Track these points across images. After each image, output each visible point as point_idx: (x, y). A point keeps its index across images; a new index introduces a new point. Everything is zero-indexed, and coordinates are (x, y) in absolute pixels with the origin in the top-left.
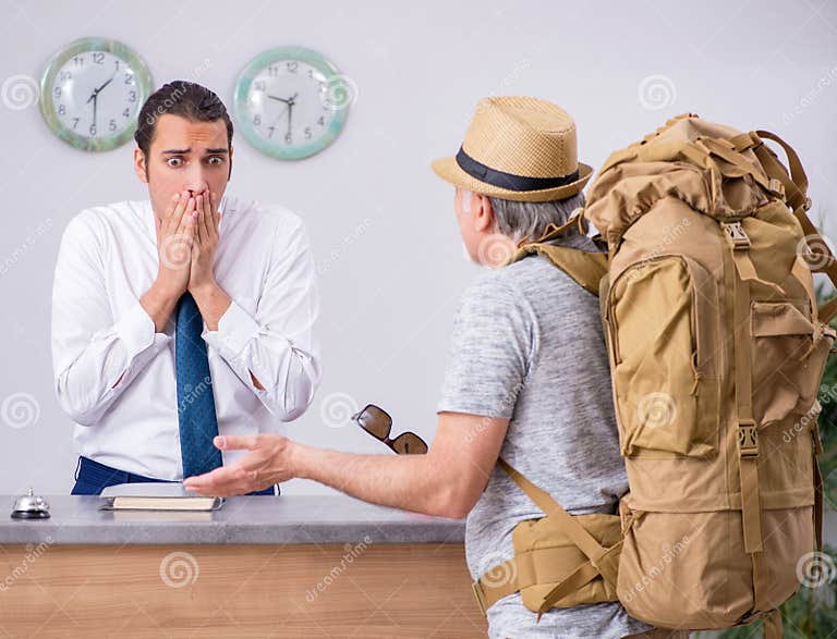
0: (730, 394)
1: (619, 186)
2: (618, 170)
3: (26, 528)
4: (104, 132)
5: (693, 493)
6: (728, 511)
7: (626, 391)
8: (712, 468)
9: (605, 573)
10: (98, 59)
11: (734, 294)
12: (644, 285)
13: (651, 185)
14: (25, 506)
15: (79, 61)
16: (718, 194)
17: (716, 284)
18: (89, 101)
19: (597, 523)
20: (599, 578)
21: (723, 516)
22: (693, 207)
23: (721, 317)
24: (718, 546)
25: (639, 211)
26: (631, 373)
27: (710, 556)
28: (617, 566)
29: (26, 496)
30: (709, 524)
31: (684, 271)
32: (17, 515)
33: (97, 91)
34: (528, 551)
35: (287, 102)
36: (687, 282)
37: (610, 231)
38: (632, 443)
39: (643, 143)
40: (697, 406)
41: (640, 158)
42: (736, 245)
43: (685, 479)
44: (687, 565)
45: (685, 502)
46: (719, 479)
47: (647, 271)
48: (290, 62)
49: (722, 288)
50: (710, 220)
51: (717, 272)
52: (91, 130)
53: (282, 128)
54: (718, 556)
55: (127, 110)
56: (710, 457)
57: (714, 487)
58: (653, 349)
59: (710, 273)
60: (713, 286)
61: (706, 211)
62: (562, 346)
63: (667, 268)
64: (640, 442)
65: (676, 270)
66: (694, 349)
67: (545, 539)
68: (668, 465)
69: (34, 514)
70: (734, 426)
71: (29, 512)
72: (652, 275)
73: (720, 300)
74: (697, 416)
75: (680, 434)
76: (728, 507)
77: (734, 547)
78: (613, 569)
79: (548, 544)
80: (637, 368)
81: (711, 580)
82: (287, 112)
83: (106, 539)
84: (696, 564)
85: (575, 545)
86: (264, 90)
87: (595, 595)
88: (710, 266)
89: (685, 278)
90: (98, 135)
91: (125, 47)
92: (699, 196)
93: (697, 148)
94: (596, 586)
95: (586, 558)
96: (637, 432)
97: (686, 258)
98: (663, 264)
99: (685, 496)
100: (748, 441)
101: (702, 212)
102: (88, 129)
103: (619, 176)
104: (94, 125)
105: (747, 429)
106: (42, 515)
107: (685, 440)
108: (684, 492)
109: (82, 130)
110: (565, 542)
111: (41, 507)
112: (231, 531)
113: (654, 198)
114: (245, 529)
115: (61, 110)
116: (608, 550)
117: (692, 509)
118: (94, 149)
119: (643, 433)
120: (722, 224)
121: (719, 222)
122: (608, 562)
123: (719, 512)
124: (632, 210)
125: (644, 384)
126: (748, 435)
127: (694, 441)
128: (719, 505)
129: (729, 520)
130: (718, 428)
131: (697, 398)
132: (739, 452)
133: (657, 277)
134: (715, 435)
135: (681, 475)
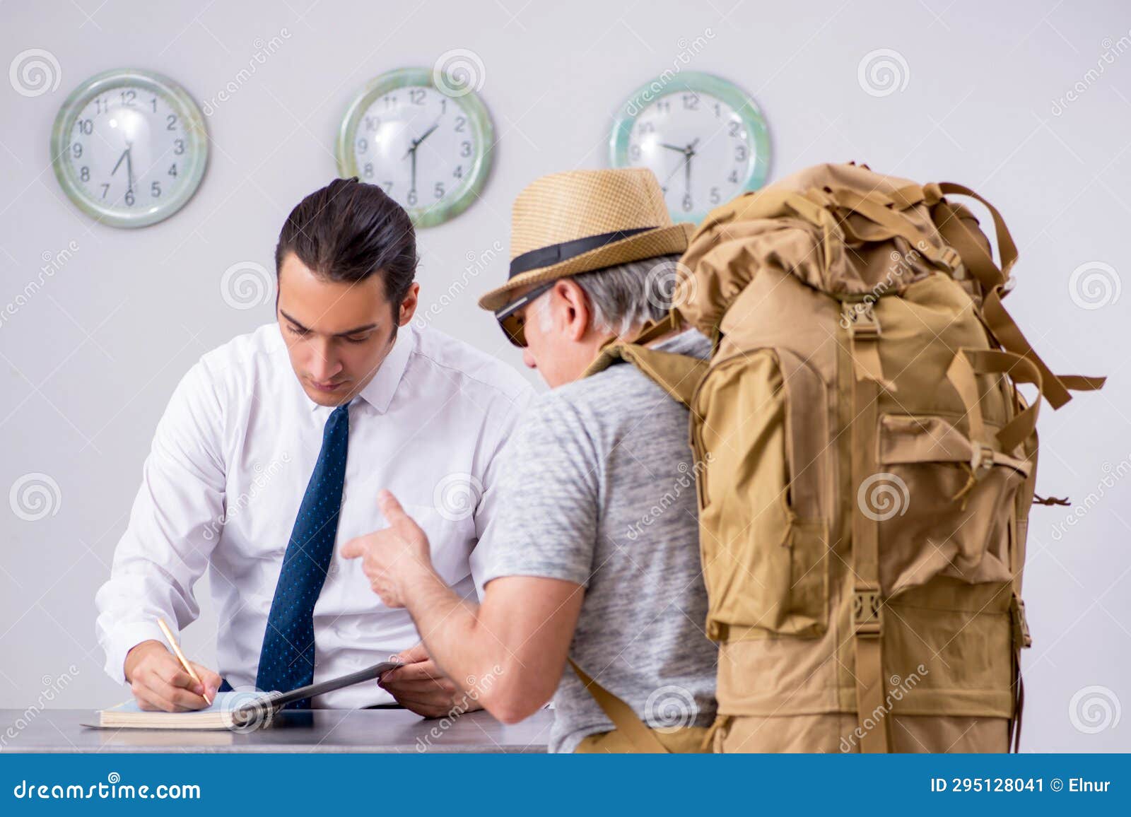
0: (843, 547)
1: (708, 258)
2: (714, 234)
5: (787, 688)
6: (838, 714)
7: (714, 547)
8: (818, 651)
11: (852, 402)
12: (730, 390)
13: (745, 253)
16: (835, 260)
17: (824, 387)
19: (683, 739)
21: (831, 720)
22: (803, 281)
25: (735, 290)
26: (718, 519)
30: (810, 732)
31: (775, 370)
36: (779, 385)
37: (701, 321)
38: (716, 616)
39: (748, 194)
40: (793, 562)
41: (739, 216)
42: (857, 333)
43: (780, 665)
45: (777, 700)
46: (826, 668)
47: (733, 371)
49: (834, 395)
50: (824, 299)
51: (827, 372)
56: (811, 636)
57: (817, 679)
58: (735, 480)
59: (816, 372)
60: (819, 392)
61: (821, 286)
63: (755, 366)
64: (724, 615)
65: (765, 369)
66: (787, 479)
68: (758, 646)
70: (849, 593)
72: (737, 377)
73: (830, 411)
74: (793, 575)
75: (766, 602)
76: (836, 708)
80: (722, 511)
88: (818, 363)
89: (776, 380)
92: (809, 265)
97: (779, 351)
98: (749, 360)
99: (776, 692)
100: (867, 612)
101: (814, 289)
103: (715, 242)
105: (866, 596)
107: (774, 609)
113: (751, 268)
117: (785, 710)
119: (727, 603)
121: (840, 302)
123: (826, 715)
124: (727, 288)
125: (732, 533)
126: (868, 604)
127: (788, 611)
128: (824, 704)
129: (840, 727)
130: (826, 594)
131: (791, 549)
132: (854, 628)
133: (744, 380)
134: (821, 605)
135: (774, 661)
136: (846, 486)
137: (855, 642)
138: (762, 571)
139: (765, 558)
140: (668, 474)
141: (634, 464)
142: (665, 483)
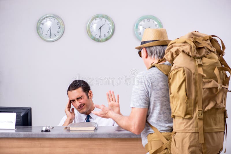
0: (196, 103)
1: (171, 50)
2: (172, 45)
5: (186, 127)
6: (195, 132)
7: (173, 102)
8: (191, 121)
9: (168, 147)
10: (101, 19)
11: (197, 77)
12: (175, 74)
15: (96, 20)
16: (194, 51)
17: (192, 74)
19: (167, 134)
22: (188, 55)
23: (194, 83)
24: (192, 141)
25: (176, 56)
26: (173, 97)
27: (190, 143)
28: (171, 145)
30: (190, 135)
31: (184, 71)
33: (101, 27)
34: (150, 141)
39: (178, 38)
40: (187, 106)
41: (176, 43)
42: (198, 65)
43: (185, 124)
45: (184, 130)
46: (193, 124)
47: (176, 71)
48: (148, 19)
49: (194, 76)
50: (192, 58)
51: (193, 71)
52: (100, 37)
54: (192, 144)
55: (108, 32)
56: (190, 119)
57: (191, 126)
58: (177, 91)
59: (191, 72)
60: (192, 76)
61: (192, 56)
63: (180, 70)
64: (174, 114)
65: (182, 71)
66: (186, 91)
68: (181, 120)
70: (197, 111)
71: (45, 130)
72: (177, 72)
74: (187, 108)
75: (182, 113)
76: (195, 131)
77: (197, 142)
81: (191, 149)
84: (187, 145)
85: (160, 140)
86: (142, 26)
88: (191, 70)
89: (184, 73)
92: (190, 52)
93: (190, 40)
97: (184, 68)
100: (200, 115)
101: (190, 56)
103: (172, 47)
105: (200, 112)
107: (184, 114)
108: (184, 127)
113: (179, 52)
115: (92, 32)
116: (168, 141)
117: (186, 132)
118: (100, 41)
119: (175, 112)
120: (196, 59)
121: (195, 59)
122: (168, 144)
123: (193, 132)
124: (174, 56)
125: (176, 99)
126: (200, 113)
127: (186, 114)
128: (192, 131)
129: (195, 135)
130: (193, 111)
131: (187, 103)
132: (198, 117)
133: (178, 73)
134: (192, 113)
135: (184, 123)
136: (196, 92)
137: (198, 120)
138: (182, 107)
139: (182, 105)
140: (163, 89)
141: (156, 87)
142: (162, 90)
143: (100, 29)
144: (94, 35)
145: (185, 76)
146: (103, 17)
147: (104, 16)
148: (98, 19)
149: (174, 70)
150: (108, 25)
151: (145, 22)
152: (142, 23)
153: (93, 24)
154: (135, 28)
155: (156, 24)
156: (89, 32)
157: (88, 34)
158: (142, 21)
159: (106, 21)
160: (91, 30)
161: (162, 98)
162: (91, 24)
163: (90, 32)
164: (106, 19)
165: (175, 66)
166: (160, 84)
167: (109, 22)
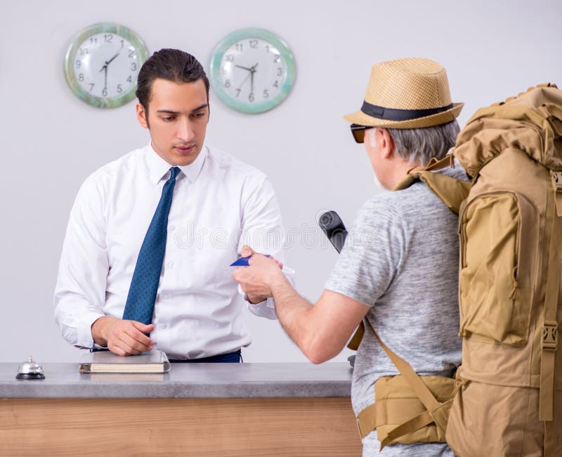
0: (539, 302)
1: (478, 135)
2: (481, 122)
3: (25, 386)
4: (113, 94)
5: (503, 371)
6: (529, 388)
7: (467, 289)
8: (521, 354)
9: (437, 420)
10: (108, 39)
11: (552, 225)
12: (486, 210)
13: (500, 138)
14: (26, 370)
15: (94, 41)
16: (549, 148)
17: (539, 216)
18: (101, 71)
19: (435, 383)
20: (433, 424)
21: (525, 390)
22: (530, 157)
23: (540, 243)
24: (518, 413)
25: (491, 155)
26: (471, 276)
27: (511, 419)
28: (447, 416)
29: (27, 363)
30: (513, 395)
31: (514, 205)
32: (20, 376)
33: (107, 63)
34: (384, 399)
35: (250, 70)
36: (516, 214)
37: (469, 168)
38: (465, 328)
39: (502, 104)
40: (514, 307)
41: (496, 116)
42: (558, 189)
43: (500, 360)
44: (495, 424)
45: (498, 377)
46: (525, 363)
47: (489, 201)
48: (253, 40)
49: (543, 222)
50: (541, 167)
51: (541, 208)
52: (103, 92)
53: (246, 90)
54: (519, 420)
55: (130, 77)
56: (519, 346)
57: (520, 368)
58: (486, 259)
59: (535, 208)
60: (536, 218)
61: (540, 161)
62: (425, 257)
63: (503, 201)
64: (471, 328)
65: (509, 203)
66: (515, 263)
67: (396, 392)
68: (489, 348)
69: (33, 376)
70: (541, 324)
71: (29, 374)
72: (492, 205)
73: (540, 229)
74: (513, 314)
75: (498, 326)
76: (528, 385)
77: (531, 415)
78: (444, 419)
79: (398, 395)
80: (475, 273)
81: (511, 437)
82: (250, 78)
83: (86, 394)
84: (500, 424)
85: (418, 398)
86: (232, 61)
87: (429, 437)
88: (536, 203)
89: (514, 211)
90: (109, 96)
91: (129, 30)
92: (535, 149)
93: (538, 113)
94: (431, 429)
95: (425, 409)
96: (469, 320)
97: (517, 195)
98: (501, 197)
99: (497, 372)
100: (550, 337)
101: (536, 161)
102: (101, 91)
103: (481, 127)
104: (105, 88)
105: (550, 329)
106: (39, 376)
107: (501, 331)
108: (498, 368)
109: (97, 93)
110: (411, 395)
111: (38, 371)
112: (178, 388)
113: (503, 146)
114: (188, 387)
115: (80, 77)
116: (442, 404)
117: (501, 383)
118: (105, 107)
119: (474, 322)
120: (551, 172)
121: (549, 170)
122: (440, 414)
123: (522, 388)
124: (487, 153)
125: (479, 285)
126: (550, 333)
127: (509, 332)
128: (522, 382)
129: (529, 394)
130: (528, 324)
131: (514, 301)
132: (542, 345)
133: (495, 206)
134: (526, 330)
135: (497, 356)
136: (545, 270)
137: (542, 352)
138: (497, 310)
139: (499, 303)
140: (440, 252)
141: (423, 246)
142: (438, 257)
143: (105, 67)
144: (85, 86)
145: (516, 219)
146: (115, 32)
147: (118, 29)
148: (100, 37)
149: (483, 196)
150: (129, 56)
151: (241, 49)
152: (232, 51)
153: (82, 54)
154: (212, 66)
155: (276, 55)
156: (70, 77)
157: (69, 85)
158: (234, 46)
159: (122, 46)
160: (77, 72)
161: (434, 281)
162: (79, 52)
163: (73, 78)
164: (124, 37)
165: (487, 187)
166: (432, 238)
167: (132, 48)
